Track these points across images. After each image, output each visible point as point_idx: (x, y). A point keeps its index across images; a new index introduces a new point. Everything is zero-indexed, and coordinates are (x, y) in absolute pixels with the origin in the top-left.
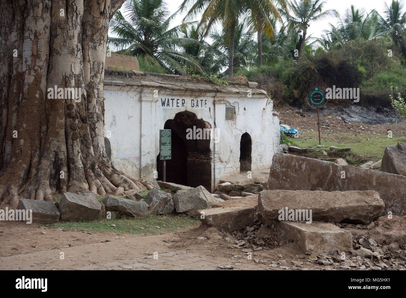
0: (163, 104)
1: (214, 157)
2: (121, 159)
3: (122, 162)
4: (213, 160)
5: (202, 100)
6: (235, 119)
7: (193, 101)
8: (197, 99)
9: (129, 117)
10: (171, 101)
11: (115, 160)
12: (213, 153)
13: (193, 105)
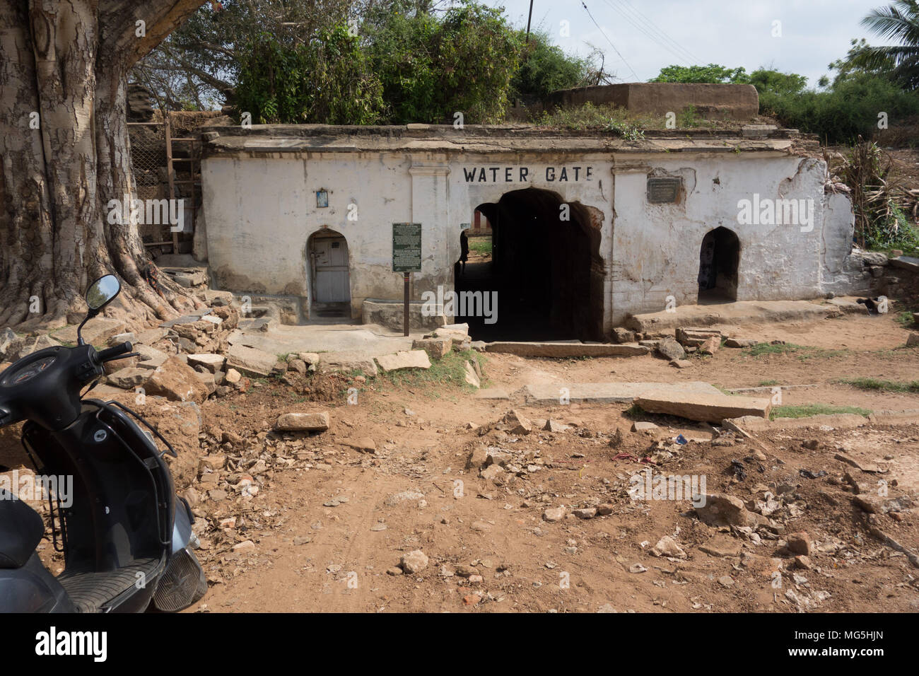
0: (469, 177)
1: (612, 272)
2: (371, 266)
3: (373, 269)
4: (608, 276)
5: (577, 169)
6: (683, 201)
7: (550, 171)
8: (562, 167)
9: (386, 201)
10: (489, 174)
11: (357, 267)
12: (607, 263)
13: (550, 177)
